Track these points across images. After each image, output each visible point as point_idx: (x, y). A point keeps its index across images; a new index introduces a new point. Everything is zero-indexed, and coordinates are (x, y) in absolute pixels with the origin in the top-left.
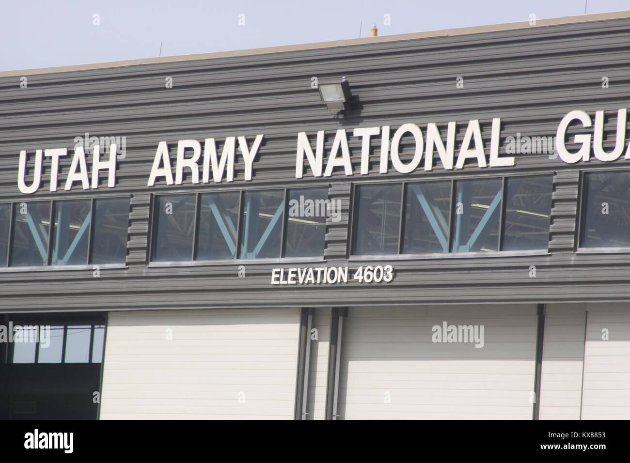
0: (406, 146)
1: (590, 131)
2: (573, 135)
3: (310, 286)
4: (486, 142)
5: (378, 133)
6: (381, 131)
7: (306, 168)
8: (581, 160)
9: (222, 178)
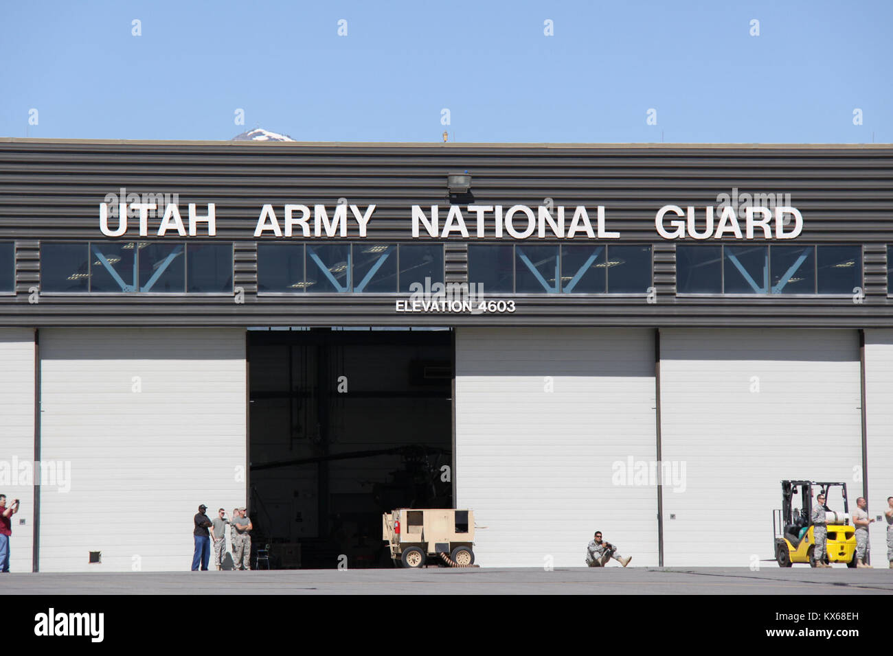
0: (520, 220)
1: (685, 219)
2: (669, 221)
3: (434, 313)
4: (594, 221)
5: (492, 210)
6: (494, 209)
7: (423, 229)
8: (678, 237)
9: (336, 233)
